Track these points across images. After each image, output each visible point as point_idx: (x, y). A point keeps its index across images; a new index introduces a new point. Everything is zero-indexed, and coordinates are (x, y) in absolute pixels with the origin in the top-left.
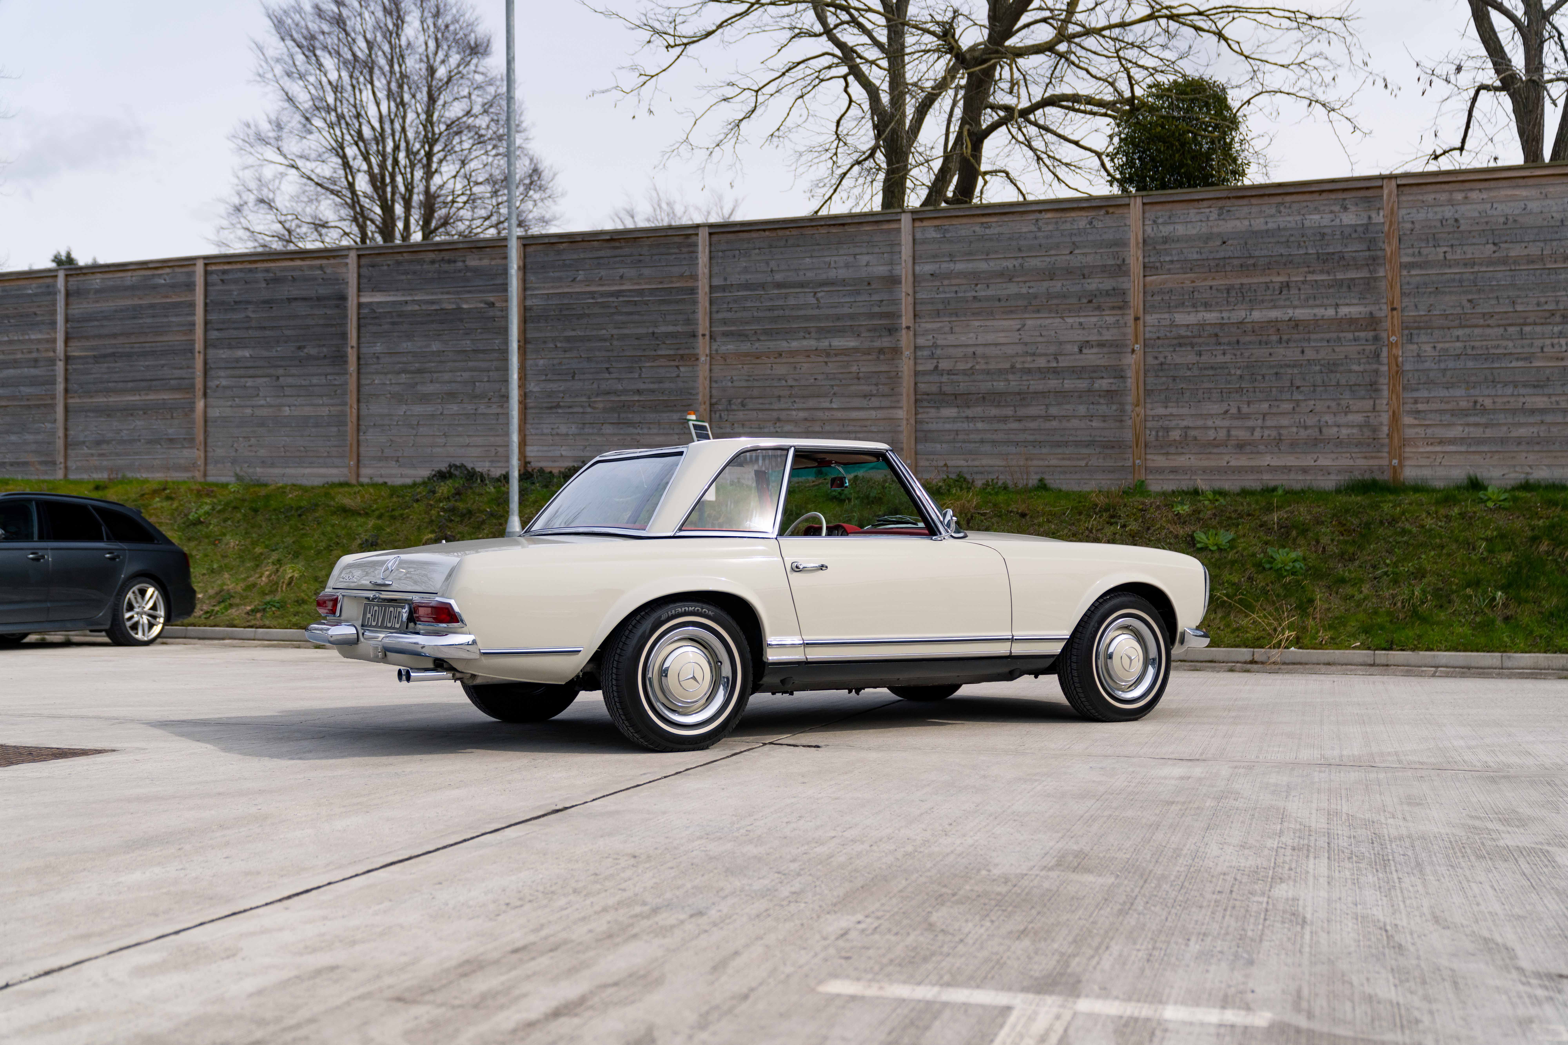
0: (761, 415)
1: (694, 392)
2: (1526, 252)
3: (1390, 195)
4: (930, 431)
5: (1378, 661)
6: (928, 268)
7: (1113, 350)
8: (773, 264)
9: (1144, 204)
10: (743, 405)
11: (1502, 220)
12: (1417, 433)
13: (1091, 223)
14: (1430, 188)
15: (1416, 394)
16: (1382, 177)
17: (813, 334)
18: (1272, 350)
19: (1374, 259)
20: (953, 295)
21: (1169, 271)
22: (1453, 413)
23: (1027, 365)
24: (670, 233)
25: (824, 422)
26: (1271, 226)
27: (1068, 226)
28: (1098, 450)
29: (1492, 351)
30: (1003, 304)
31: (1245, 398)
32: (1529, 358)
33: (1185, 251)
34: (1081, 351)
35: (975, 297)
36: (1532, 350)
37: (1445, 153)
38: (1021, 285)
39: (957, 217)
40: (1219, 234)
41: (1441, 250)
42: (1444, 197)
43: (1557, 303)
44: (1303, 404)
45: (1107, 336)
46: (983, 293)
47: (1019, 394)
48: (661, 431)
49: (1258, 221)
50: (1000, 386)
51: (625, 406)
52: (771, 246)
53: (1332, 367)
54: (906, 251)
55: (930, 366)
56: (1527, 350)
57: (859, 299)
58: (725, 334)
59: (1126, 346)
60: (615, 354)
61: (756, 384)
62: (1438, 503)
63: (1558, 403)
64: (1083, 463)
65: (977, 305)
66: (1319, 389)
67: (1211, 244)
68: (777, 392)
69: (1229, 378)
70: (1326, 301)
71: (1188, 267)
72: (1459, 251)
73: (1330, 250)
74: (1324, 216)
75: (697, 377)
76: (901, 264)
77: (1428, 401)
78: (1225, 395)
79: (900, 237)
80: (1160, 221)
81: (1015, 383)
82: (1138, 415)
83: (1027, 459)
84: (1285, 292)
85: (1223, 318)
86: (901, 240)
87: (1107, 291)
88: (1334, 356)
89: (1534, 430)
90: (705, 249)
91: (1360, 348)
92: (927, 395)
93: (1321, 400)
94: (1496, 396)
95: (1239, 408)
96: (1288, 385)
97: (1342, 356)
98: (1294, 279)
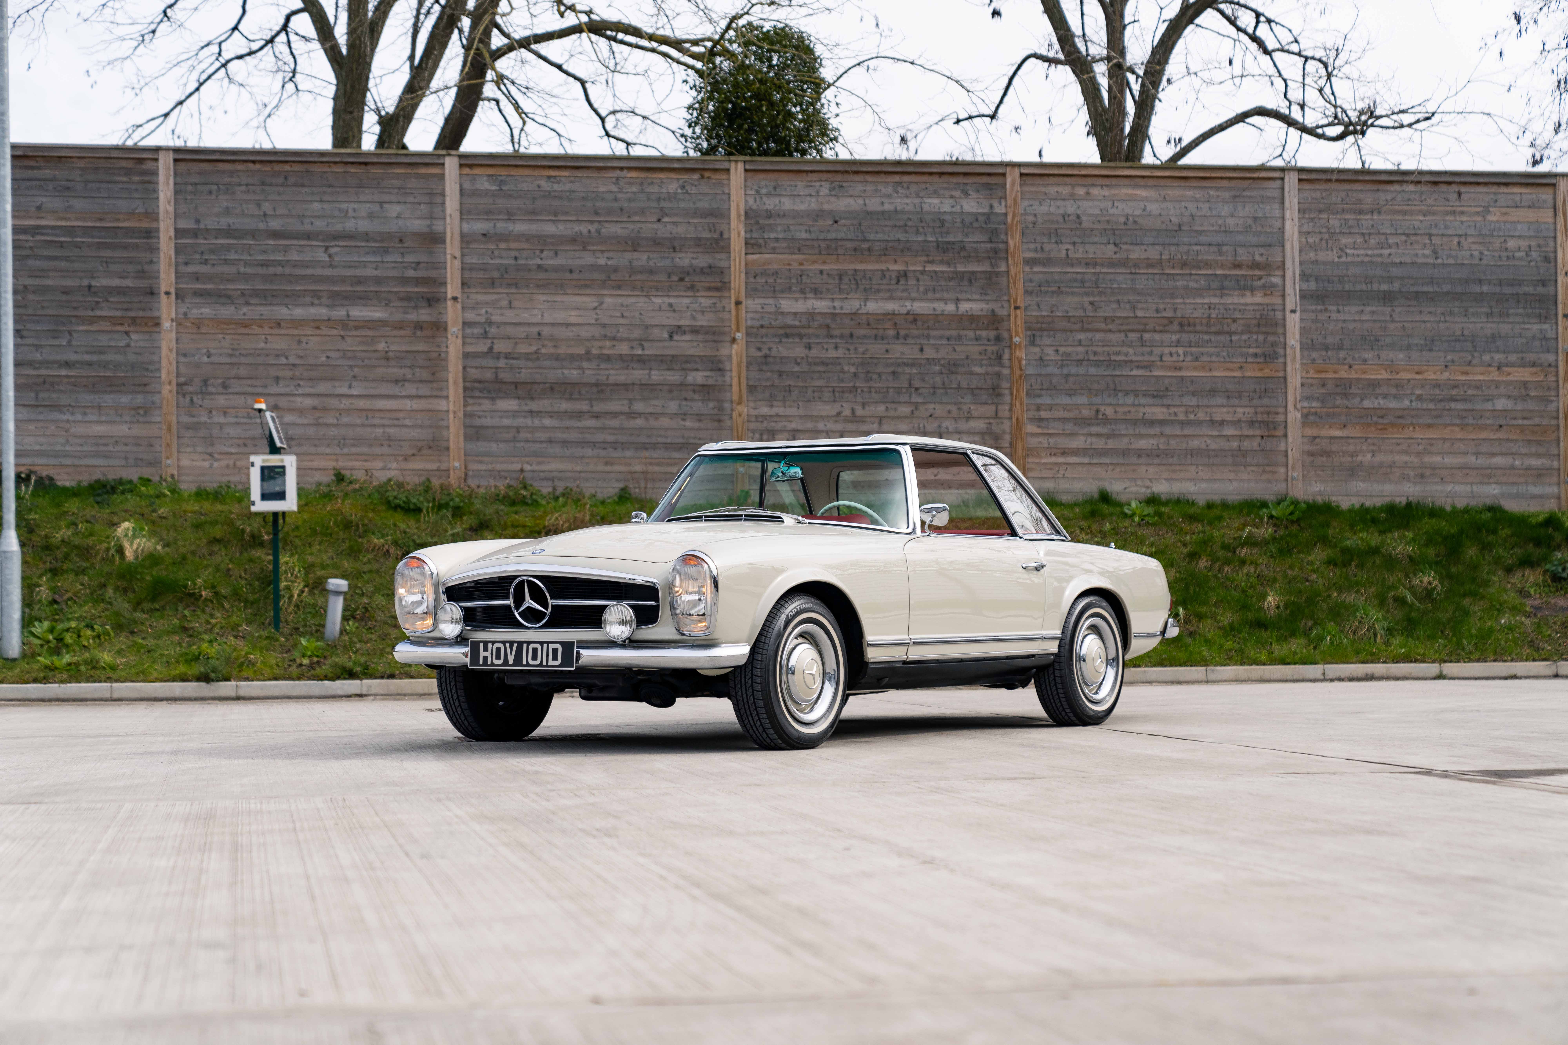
1: (152, 367)
2: (1145, 255)
3: (1013, 184)
4: (483, 427)
6: (480, 226)
7: (709, 337)
8: (267, 207)
9: (746, 170)
10: (225, 386)
11: (1122, 220)
12: (1040, 443)
13: (683, 187)
14: (1052, 180)
15: (1038, 401)
16: (1006, 165)
17: (324, 301)
18: (888, 347)
19: (996, 252)
20: (511, 261)
21: (774, 251)
22: (1077, 421)
23: (605, 352)
24: (115, 154)
25: (340, 412)
26: (887, 207)
27: (655, 189)
29: (1113, 358)
30: (575, 275)
31: (859, 399)
32: (1148, 367)
33: (792, 228)
34: (671, 337)
35: (539, 267)
36: (1152, 359)
37: (967, 119)
38: (599, 255)
39: (517, 166)
40: (830, 212)
41: (1063, 247)
42: (1065, 191)
43: (1175, 310)
44: (922, 408)
45: (702, 321)
46: (551, 262)
47: (596, 385)
48: (103, 418)
49: (873, 200)
50: (573, 374)
52: (263, 184)
53: (952, 367)
54: (452, 203)
55: (483, 348)
56: (1146, 358)
57: (389, 258)
58: (198, 294)
59: (724, 333)
60: (30, 311)
61: (243, 360)
62: (1085, 518)
63: (1176, 414)
65: (542, 275)
66: (940, 391)
67: (821, 222)
68: (273, 372)
69: (842, 375)
70: (946, 295)
71: (797, 247)
72: (1081, 250)
73: (950, 238)
74: (944, 200)
75: (159, 348)
76: (444, 219)
77: (1050, 408)
78: (837, 395)
79: (444, 185)
80: (764, 191)
81: (590, 372)
82: (740, 415)
83: (606, 464)
84: (902, 282)
85: (834, 307)
86: (444, 189)
87: (702, 269)
88: (954, 356)
89: (1154, 441)
90: (168, 179)
91: (981, 348)
92: (480, 382)
93: (941, 403)
94: (1117, 405)
95: (853, 410)
96: (906, 385)
97: (963, 356)
98: (912, 268)
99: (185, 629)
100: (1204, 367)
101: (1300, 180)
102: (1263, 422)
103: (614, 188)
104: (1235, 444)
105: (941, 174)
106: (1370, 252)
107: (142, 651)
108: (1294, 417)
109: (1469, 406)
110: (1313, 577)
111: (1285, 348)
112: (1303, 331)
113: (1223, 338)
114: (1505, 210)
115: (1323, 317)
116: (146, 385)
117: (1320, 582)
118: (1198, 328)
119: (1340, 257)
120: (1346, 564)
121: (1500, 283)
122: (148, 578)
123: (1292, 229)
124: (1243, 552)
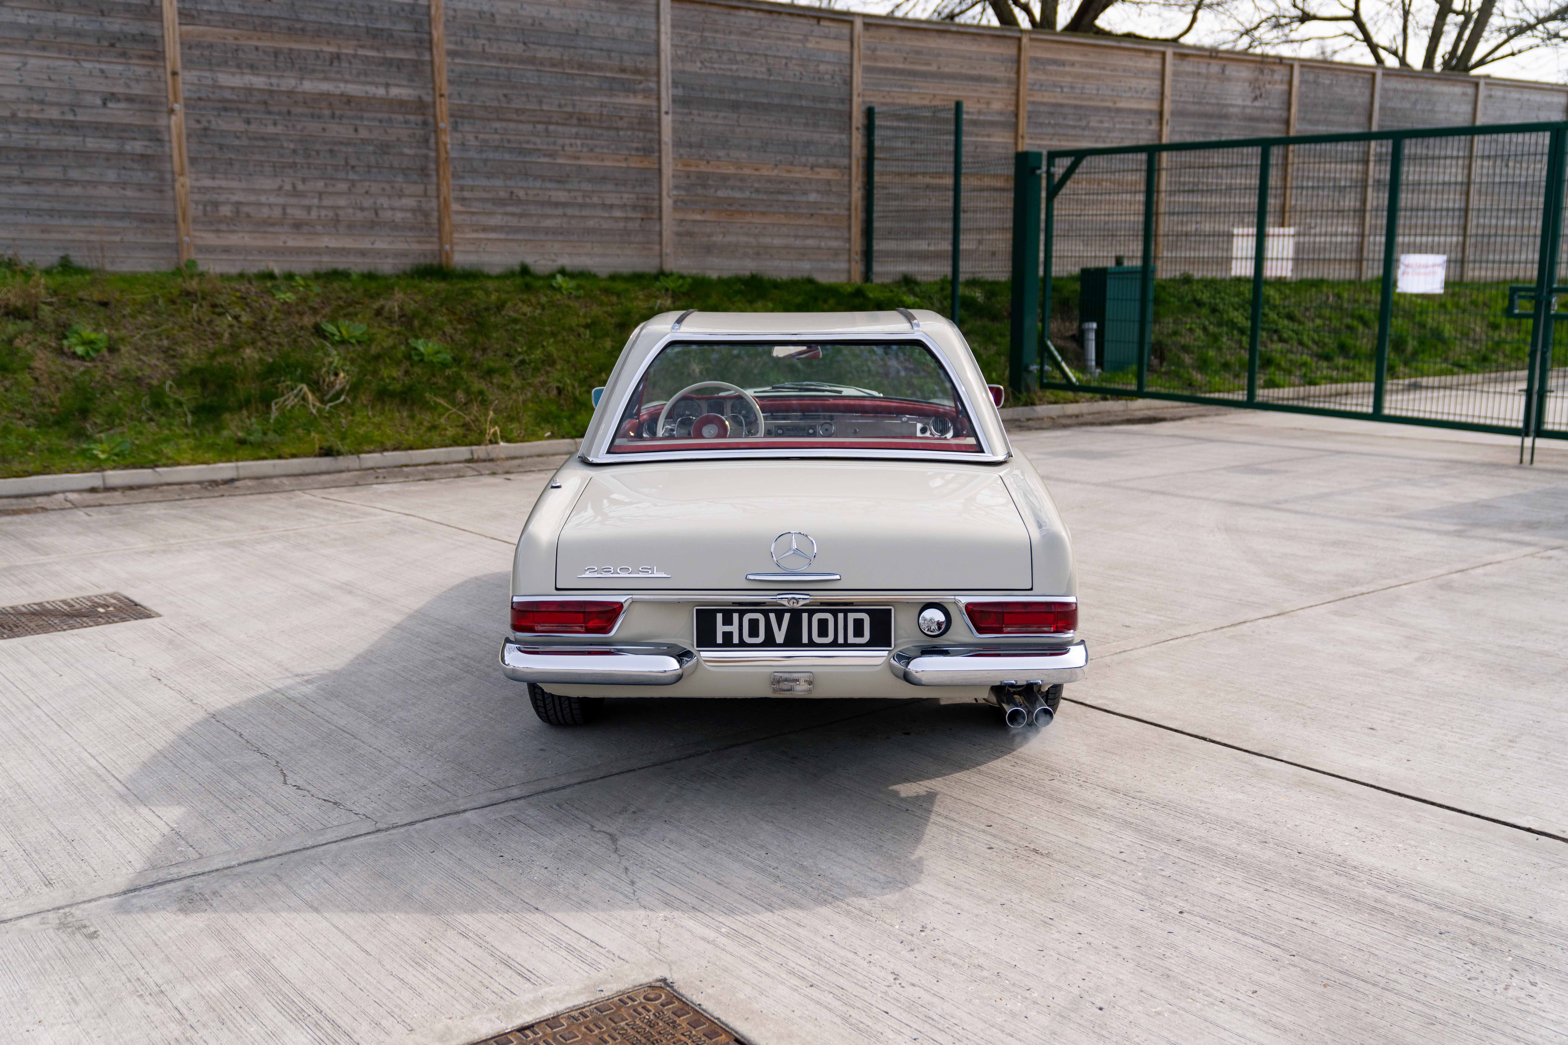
2: (549, 55)
7: (145, 106)
11: (530, 21)
12: (464, 220)
15: (462, 182)
18: (324, 125)
19: (422, 41)
21: (208, 23)
22: (494, 202)
23: (33, 115)
28: (135, 224)
29: (524, 146)
31: (299, 175)
32: (553, 155)
34: (105, 104)
36: (556, 148)
41: (480, 42)
44: (358, 185)
45: (137, 90)
47: (25, 150)
53: (384, 148)
56: (552, 147)
59: (161, 104)
63: (575, 198)
64: (117, 238)
66: (374, 170)
69: (281, 151)
70: (377, 80)
71: (230, 20)
72: (495, 46)
73: (379, 25)
77: (472, 189)
78: (278, 169)
81: (18, 136)
82: (183, 186)
83: (43, 231)
84: (336, 63)
85: (271, 85)
87: (133, 36)
88: (386, 137)
89: (558, 221)
91: (411, 131)
93: (375, 181)
94: (528, 188)
95: (293, 184)
96: (343, 163)
97: (394, 138)
98: (344, 51)
100: (597, 158)
102: (643, 206)
104: (622, 225)
106: (722, 66)
108: (667, 203)
109: (791, 198)
111: (660, 144)
112: (675, 131)
113: (612, 133)
114: (818, 40)
115: (688, 119)
118: (593, 123)
119: (701, 69)
121: (814, 99)
123: (666, 42)
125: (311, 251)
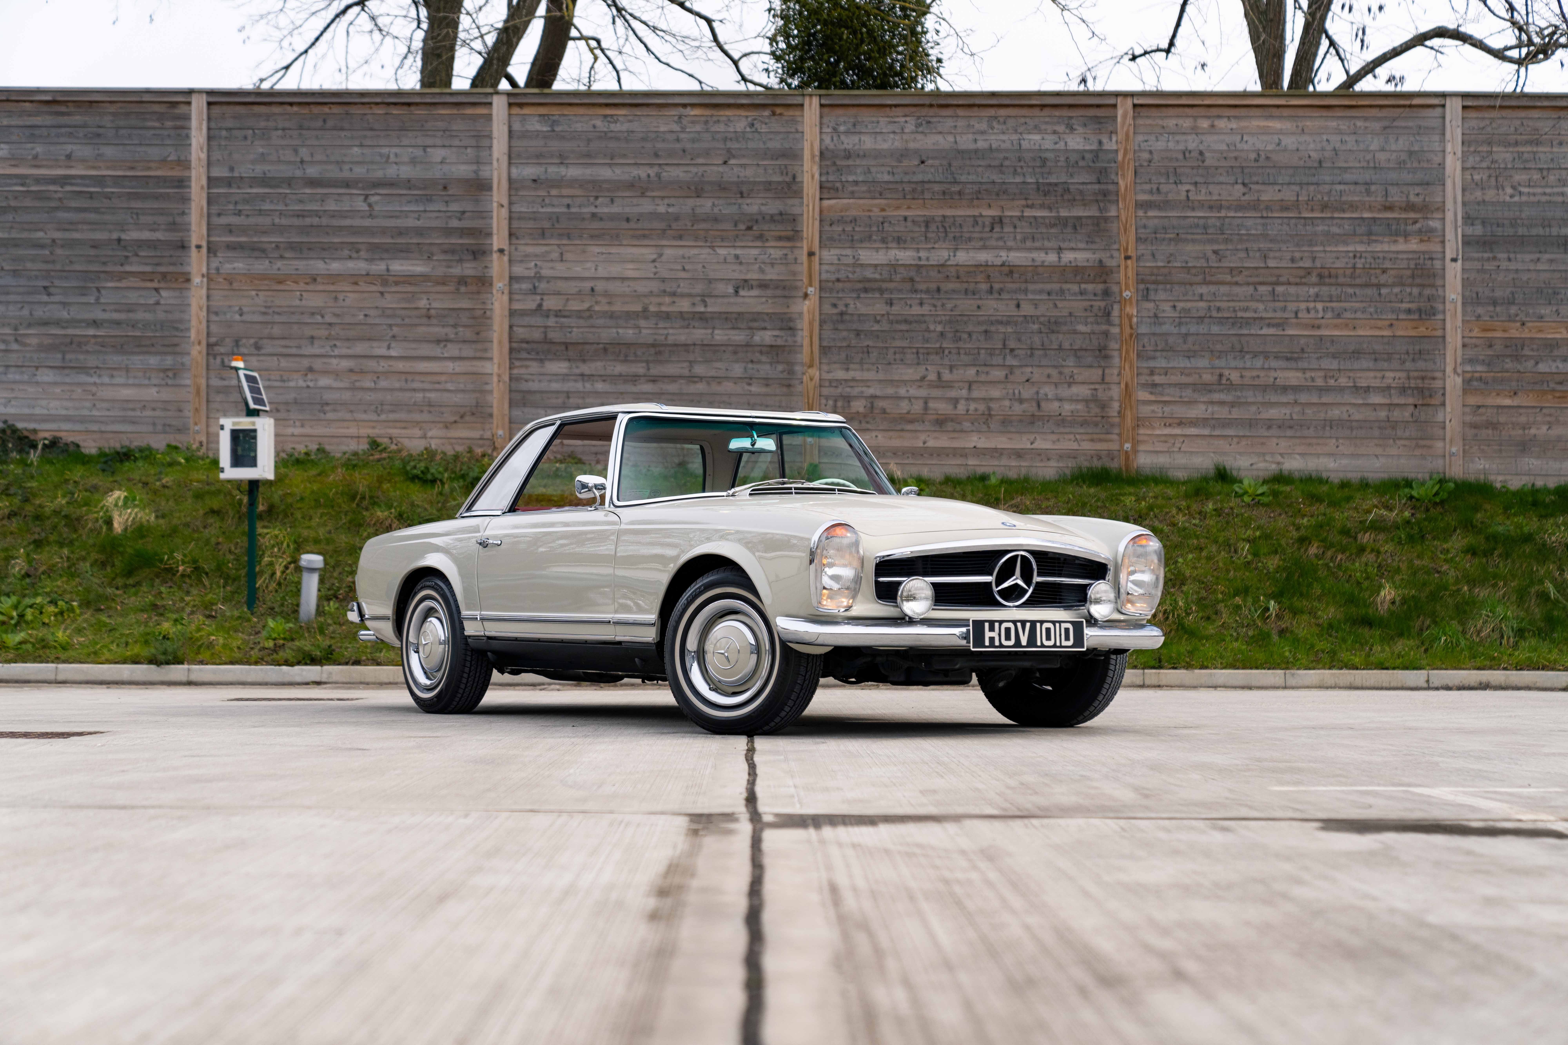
0: (284, 363)
1: (181, 326)
2: (1279, 197)
3: (1125, 116)
4: (530, 392)
5: (1147, 682)
6: (529, 171)
7: (779, 292)
8: (304, 152)
9: (822, 106)
10: (257, 347)
11: (1253, 156)
12: (1153, 411)
13: (752, 125)
14: (1171, 112)
15: (1152, 364)
16: (1117, 94)
17: (363, 254)
18: (980, 302)
19: (1105, 194)
20: (565, 210)
21: (852, 195)
22: (1196, 387)
23: (664, 309)
24: (146, 98)
25: (378, 375)
26: (981, 145)
27: (721, 128)
29: (1240, 314)
30: (632, 225)
31: (946, 361)
32: (1281, 324)
33: (873, 170)
34: (737, 292)
35: (594, 215)
36: (1286, 315)
37: (1146, 53)
38: (658, 201)
39: (570, 105)
40: (916, 151)
41: (1183, 188)
42: (1187, 123)
43: (1314, 259)
44: (1017, 372)
45: (772, 274)
46: (606, 210)
47: (653, 345)
48: (131, 381)
49: (965, 137)
50: (628, 334)
51: (74, 344)
52: (301, 128)
53: (1053, 326)
54: (499, 146)
55: (531, 304)
56: (1279, 314)
57: (431, 207)
58: (230, 247)
59: (796, 288)
60: (58, 267)
61: (277, 318)
62: (1187, 496)
63: (1313, 379)
65: (596, 225)
66: (1037, 353)
67: (905, 163)
68: (308, 331)
69: (927, 335)
70: (1047, 244)
71: (878, 190)
72: (1203, 191)
73: (1053, 179)
74: (1046, 136)
75: (189, 305)
76: (491, 163)
77: (1166, 372)
78: (921, 357)
79: (491, 126)
80: (842, 128)
81: (648, 331)
82: (811, 379)
84: (997, 229)
85: (920, 258)
86: (491, 131)
87: (772, 216)
88: (1056, 313)
89: (1287, 411)
90: (201, 124)
91: (1087, 304)
92: (527, 342)
93: (1039, 366)
94: (1245, 368)
95: (939, 374)
96: (1000, 346)
97: (1065, 313)
98: (1008, 213)
99: (155, 607)
100: (1347, 325)
101: (1464, 107)
102: (1417, 388)
103: (676, 128)
104: (1383, 414)
105: (1043, 106)
106: (1548, 190)
107: (104, 629)
108: (1453, 383)
110: (1445, 567)
111: (1444, 303)
112: (1466, 283)
113: (1369, 291)
115: (1490, 266)
116: (176, 345)
117: (1452, 573)
118: (1341, 280)
119: (1511, 196)
120: (1488, 553)
122: (129, 550)
123: (1453, 165)
124: (1365, 538)
125: (956, 452)
